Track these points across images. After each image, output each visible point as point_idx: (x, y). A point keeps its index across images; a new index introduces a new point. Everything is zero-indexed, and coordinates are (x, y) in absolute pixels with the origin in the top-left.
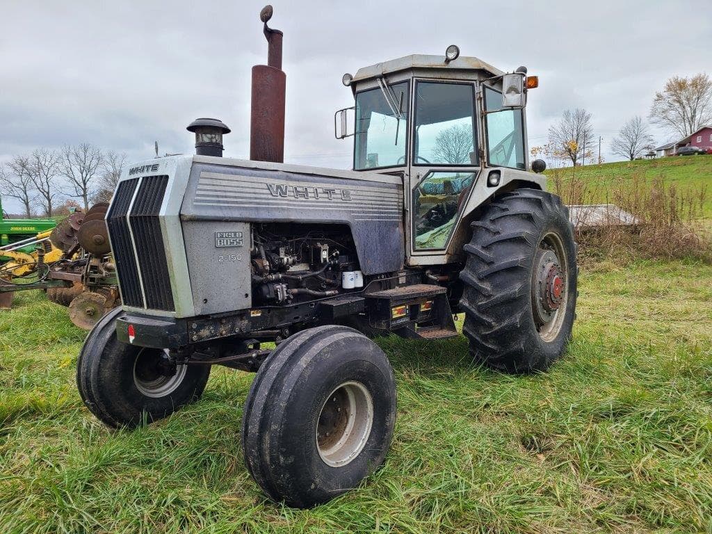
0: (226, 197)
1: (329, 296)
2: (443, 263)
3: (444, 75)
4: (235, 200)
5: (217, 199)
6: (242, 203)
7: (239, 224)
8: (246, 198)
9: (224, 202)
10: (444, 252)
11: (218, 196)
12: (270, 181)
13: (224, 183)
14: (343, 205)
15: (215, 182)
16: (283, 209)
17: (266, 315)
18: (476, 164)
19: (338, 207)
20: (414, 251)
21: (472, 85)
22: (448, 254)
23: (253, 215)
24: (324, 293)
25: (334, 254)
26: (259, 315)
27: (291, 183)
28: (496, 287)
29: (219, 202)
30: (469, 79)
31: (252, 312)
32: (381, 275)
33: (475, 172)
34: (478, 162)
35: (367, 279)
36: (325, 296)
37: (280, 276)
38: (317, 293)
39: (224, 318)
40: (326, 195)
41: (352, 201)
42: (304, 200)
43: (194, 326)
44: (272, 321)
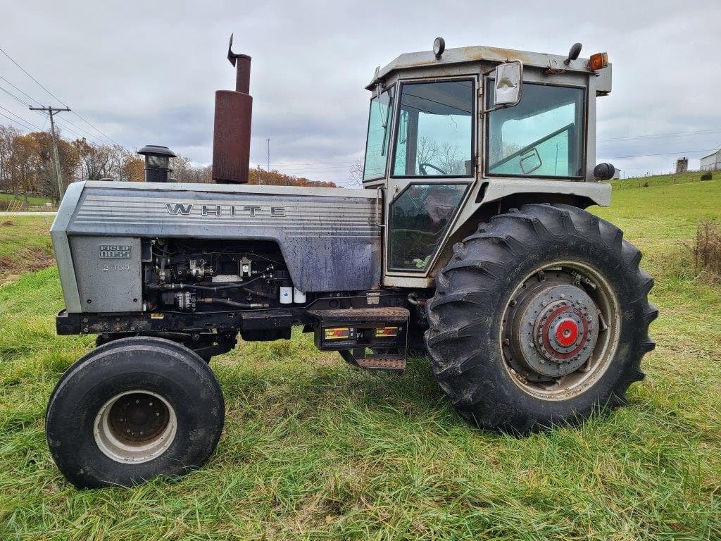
0: (112, 216)
1: (254, 308)
2: (423, 287)
3: (435, 73)
4: (122, 218)
5: (101, 218)
6: (129, 221)
7: (127, 239)
8: (138, 216)
9: (109, 220)
10: (425, 275)
11: (102, 216)
12: (168, 201)
13: (112, 204)
14: (272, 221)
15: (101, 204)
16: (180, 226)
17: (171, 318)
18: (470, 174)
19: (263, 224)
20: (389, 271)
21: (473, 80)
22: (430, 277)
23: (142, 232)
24: (248, 305)
25: (268, 269)
26: (162, 318)
27: (199, 202)
28: (446, 322)
29: (103, 220)
30: (469, 73)
31: (152, 315)
32: (334, 293)
33: (469, 184)
34: (473, 171)
35: (309, 295)
36: (250, 308)
37: (182, 286)
38: (237, 304)
39: (117, 317)
40: (249, 213)
41: (287, 217)
42: (216, 217)
43: (86, 320)
44: (176, 325)
